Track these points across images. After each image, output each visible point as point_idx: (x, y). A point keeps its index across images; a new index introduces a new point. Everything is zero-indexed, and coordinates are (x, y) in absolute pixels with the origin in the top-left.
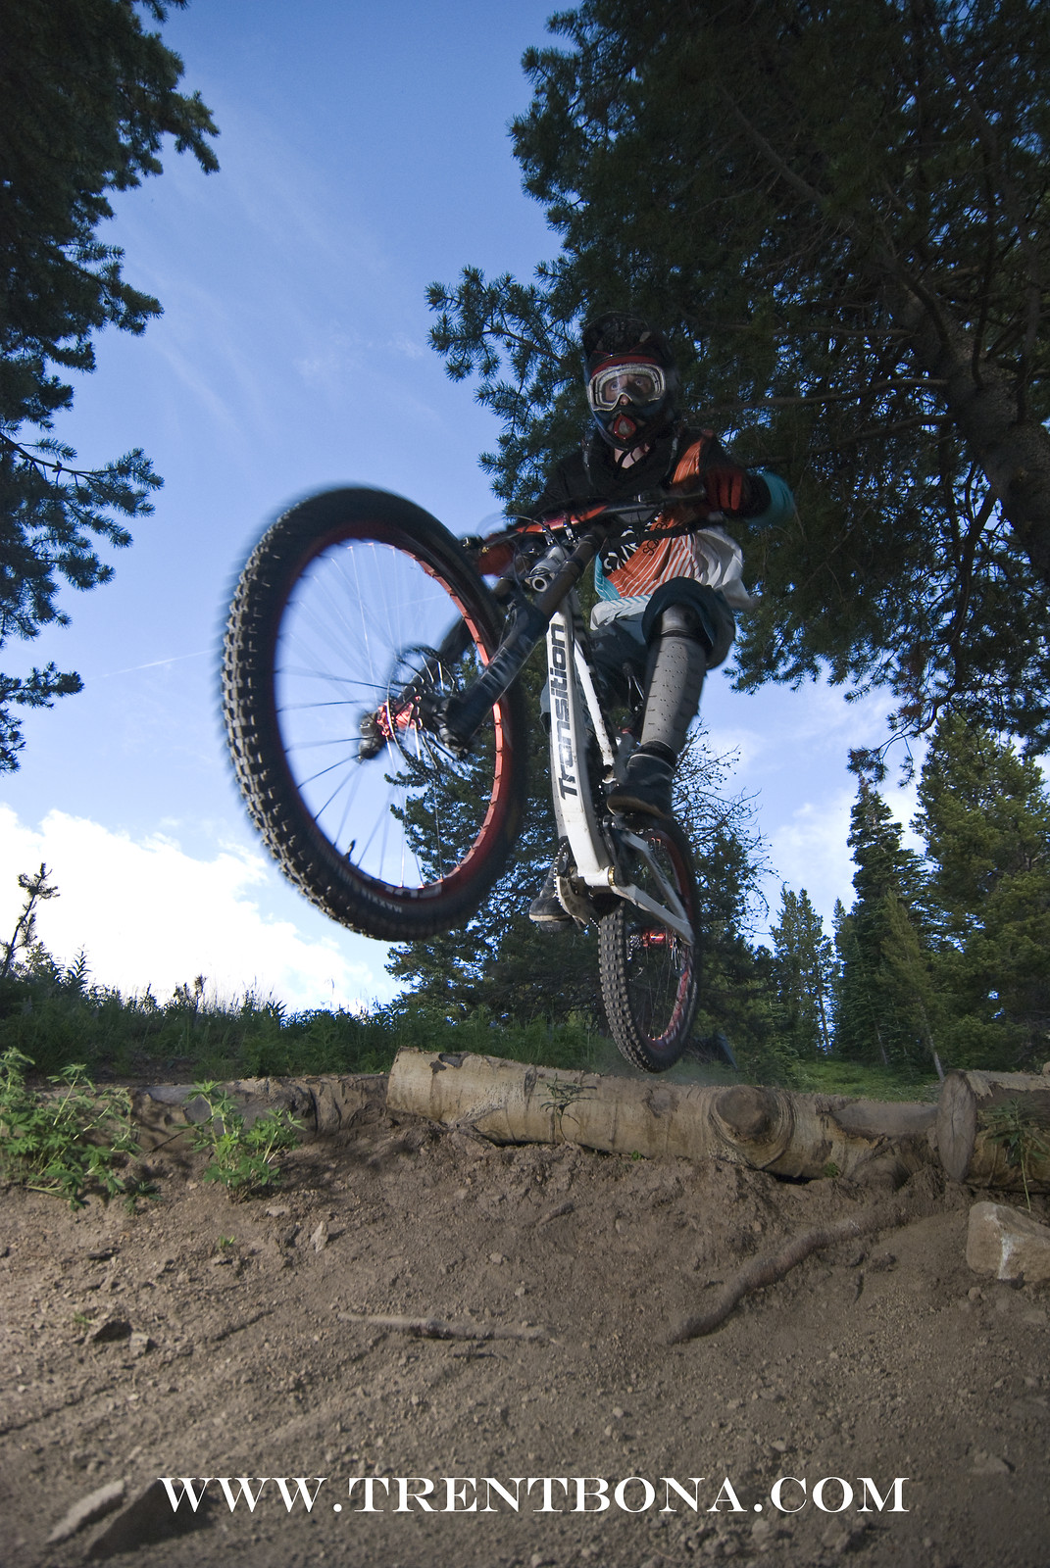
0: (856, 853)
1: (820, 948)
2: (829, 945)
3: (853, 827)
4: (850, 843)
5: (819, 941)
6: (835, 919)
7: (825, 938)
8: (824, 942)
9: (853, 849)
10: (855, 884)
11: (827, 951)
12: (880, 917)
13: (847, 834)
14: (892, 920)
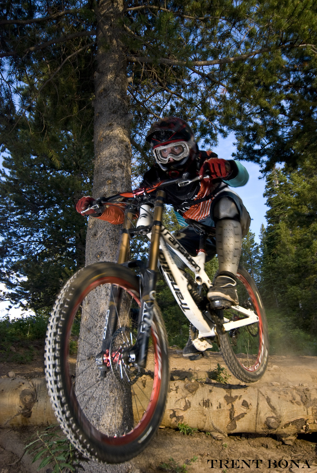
0: (267, 200)
1: (253, 249)
2: (257, 248)
3: (266, 187)
4: (265, 195)
5: (253, 246)
6: (260, 234)
7: (256, 244)
8: (255, 246)
9: (266, 199)
10: (267, 217)
11: (257, 251)
12: (277, 234)
13: (263, 191)
14: (282, 236)
